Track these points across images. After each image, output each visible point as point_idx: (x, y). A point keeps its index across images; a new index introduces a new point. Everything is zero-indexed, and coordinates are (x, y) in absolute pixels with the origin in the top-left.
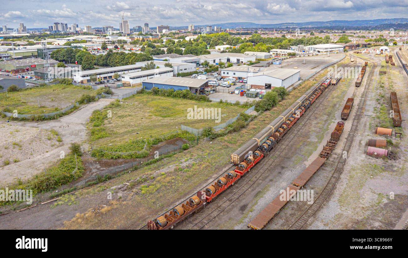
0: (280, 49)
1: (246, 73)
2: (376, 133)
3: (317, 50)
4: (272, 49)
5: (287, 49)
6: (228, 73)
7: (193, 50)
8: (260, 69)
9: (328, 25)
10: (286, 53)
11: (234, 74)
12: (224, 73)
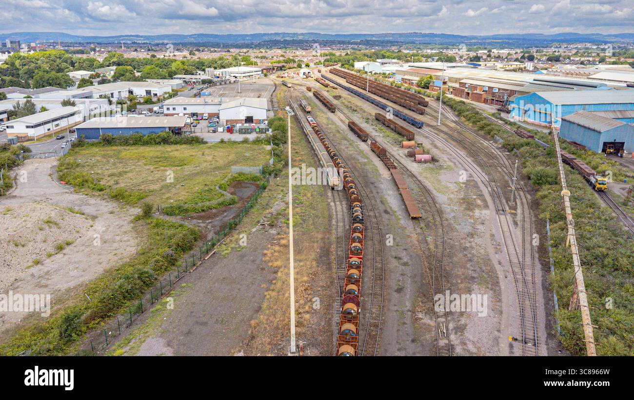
0: (185, 74)
1: (203, 106)
2: (403, 147)
3: (232, 75)
4: (175, 75)
5: (193, 74)
6: (174, 109)
7: (53, 80)
8: (221, 100)
9: (192, 40)
10: (200, 81)
11: (185, 109)
12: (168, 109)
